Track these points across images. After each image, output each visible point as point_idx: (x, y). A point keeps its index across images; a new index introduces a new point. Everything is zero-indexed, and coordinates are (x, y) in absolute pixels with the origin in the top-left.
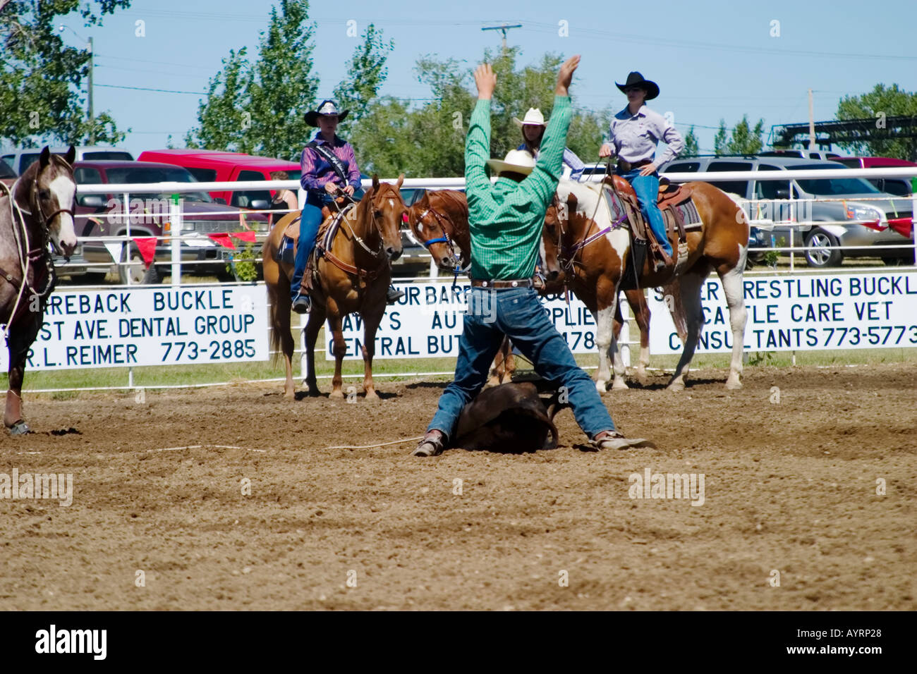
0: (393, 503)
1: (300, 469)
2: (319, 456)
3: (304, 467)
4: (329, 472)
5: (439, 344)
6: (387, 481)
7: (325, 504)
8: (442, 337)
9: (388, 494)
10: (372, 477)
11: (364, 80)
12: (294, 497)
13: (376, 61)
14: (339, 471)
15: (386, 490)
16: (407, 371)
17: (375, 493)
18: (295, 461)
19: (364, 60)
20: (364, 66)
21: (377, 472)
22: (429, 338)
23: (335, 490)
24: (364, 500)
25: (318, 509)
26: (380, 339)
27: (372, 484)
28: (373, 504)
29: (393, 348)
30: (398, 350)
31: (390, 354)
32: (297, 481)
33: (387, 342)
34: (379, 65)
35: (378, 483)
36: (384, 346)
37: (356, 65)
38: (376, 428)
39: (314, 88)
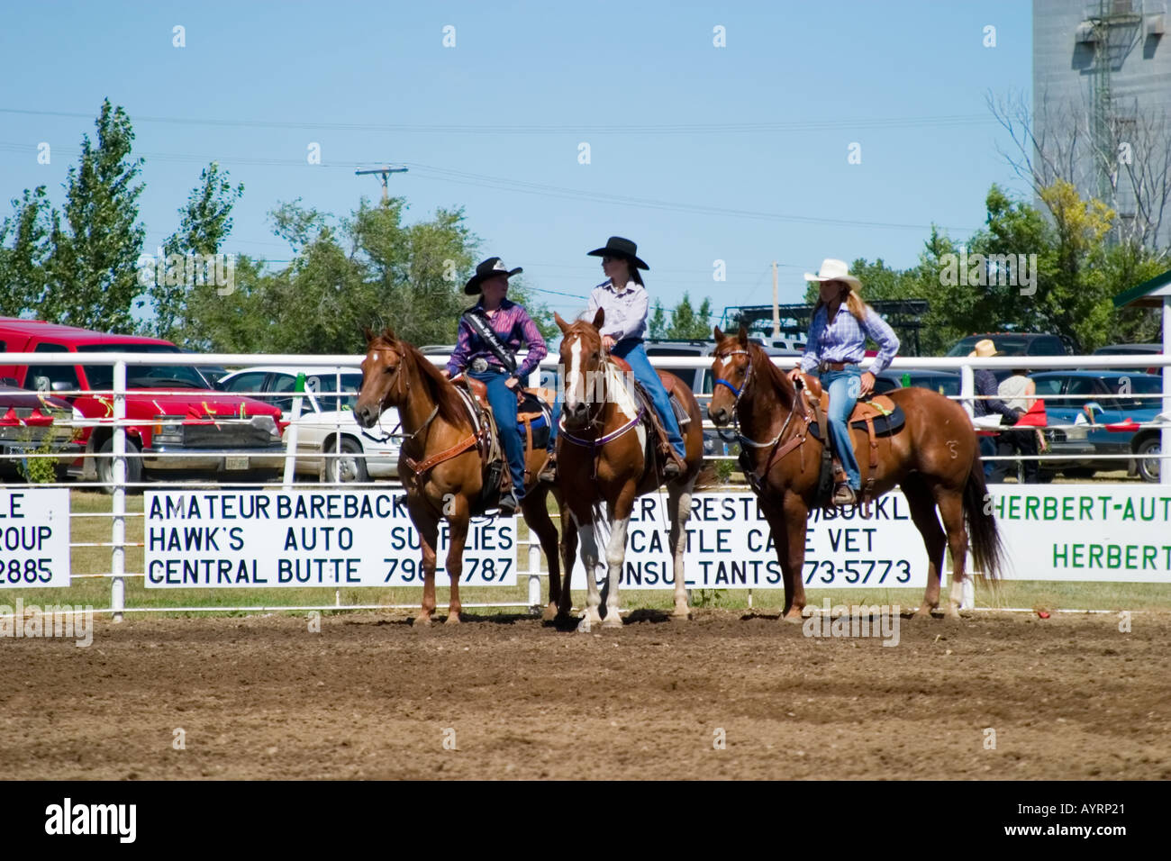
0: (230, 766)
1: (107, 722)
2: (134, 707)
3: (113, 719)
4: (146, 726)
5: (293, 570)
6: (222, 740)
7: (141, 766)
8: (298, 561)
9: (223, 755)
10: (204, 733)
11: (201, 233)
12: (100, 757)
13: (219, 209)
14: (160, 725)
15: (220, 750)
16: (251, 605)
17: (206, 754)
18: (101, 712)
19: (202, 207)
20: (202, 215)
21: (208, 728)
22: (281, 562)
23: (153, 749)
24: (192, 761)
25: (132, 771)
26: (217, 562)
27: (203, 743)
28: (204, 766)
29: (233, 574)
30: (239, 577)
31: (229, 581)
32: (104, 736)
33: (225, 566)
34: (223, 213)
35: (210, 742)
36: (220, 570)
37: (192, 213)
38: (209, 674)
39: (138, 242)
